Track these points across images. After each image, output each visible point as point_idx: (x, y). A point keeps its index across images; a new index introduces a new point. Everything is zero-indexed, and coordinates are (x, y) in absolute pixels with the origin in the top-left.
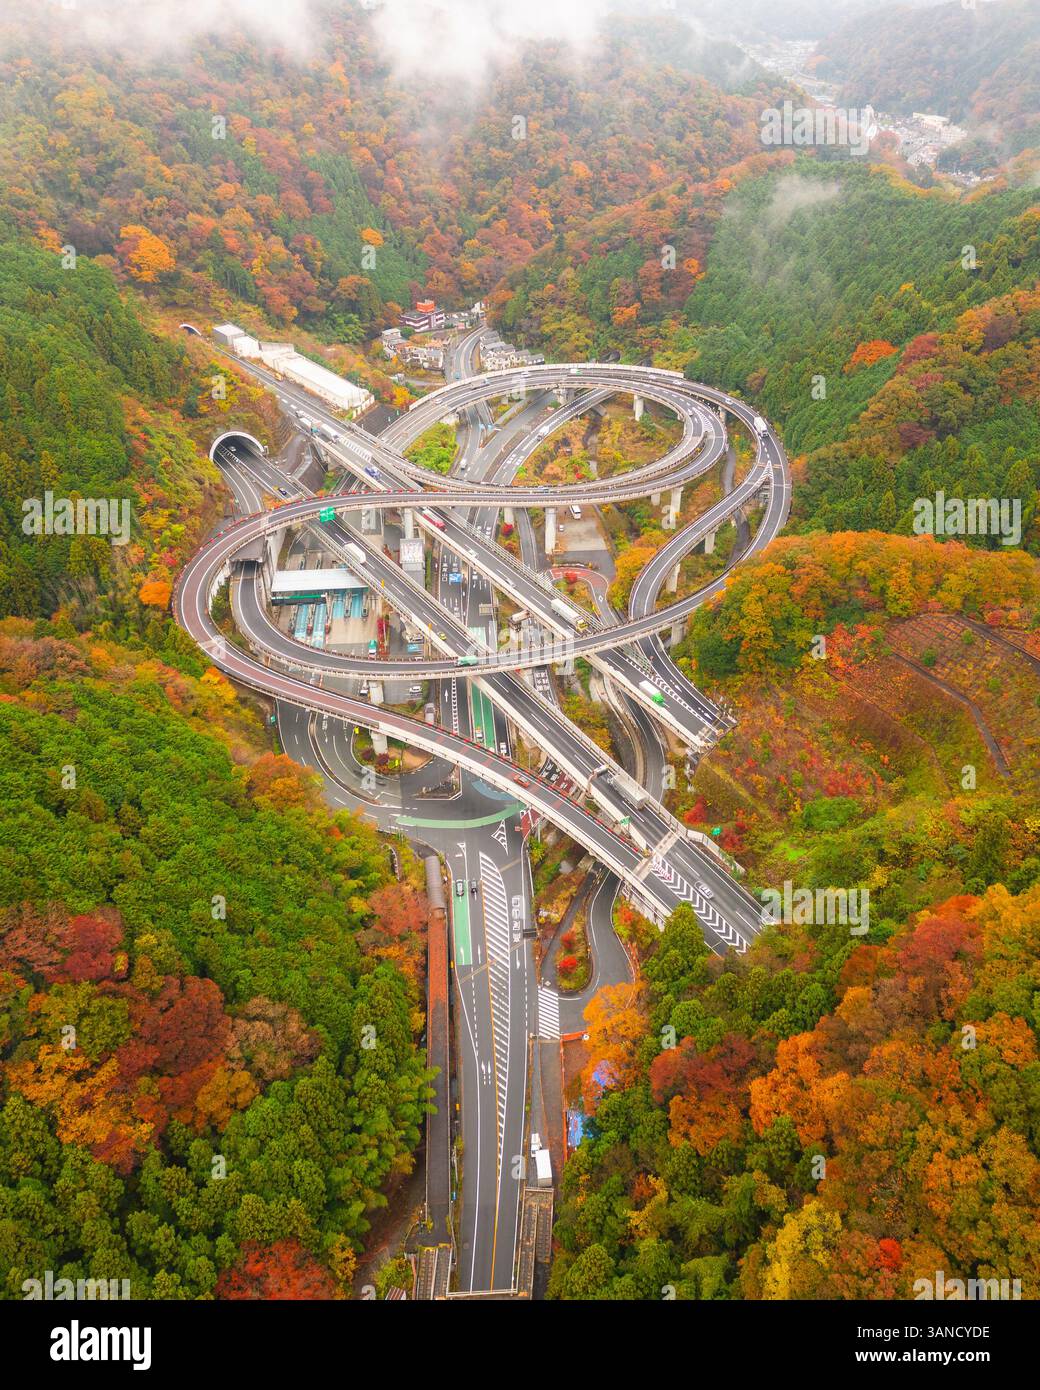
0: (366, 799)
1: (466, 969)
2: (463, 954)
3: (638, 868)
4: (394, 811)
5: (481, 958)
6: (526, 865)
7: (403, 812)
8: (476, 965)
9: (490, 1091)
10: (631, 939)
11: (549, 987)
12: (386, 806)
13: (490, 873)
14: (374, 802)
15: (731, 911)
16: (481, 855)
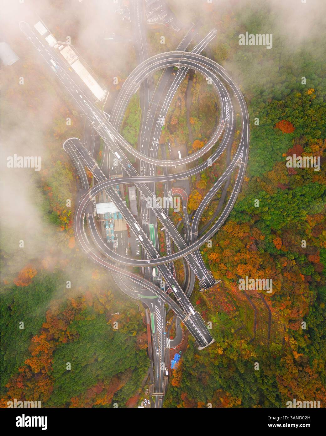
0: (131, 289)
1: (154, 334)
2: (153, 331)
3: (186, 318)
4: (138, 293)
5: (157, 332)
6: (164, 309)
7: (139, 293)
8: (156, 333)
9: (159, 358)
10: (183, 328)
11: (168, 338)
12: (135, 291)
13: (158, 311)
14: (132, 290)
15: (201, 328)
16: (156, 306)
